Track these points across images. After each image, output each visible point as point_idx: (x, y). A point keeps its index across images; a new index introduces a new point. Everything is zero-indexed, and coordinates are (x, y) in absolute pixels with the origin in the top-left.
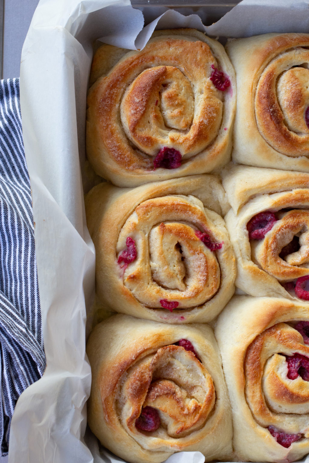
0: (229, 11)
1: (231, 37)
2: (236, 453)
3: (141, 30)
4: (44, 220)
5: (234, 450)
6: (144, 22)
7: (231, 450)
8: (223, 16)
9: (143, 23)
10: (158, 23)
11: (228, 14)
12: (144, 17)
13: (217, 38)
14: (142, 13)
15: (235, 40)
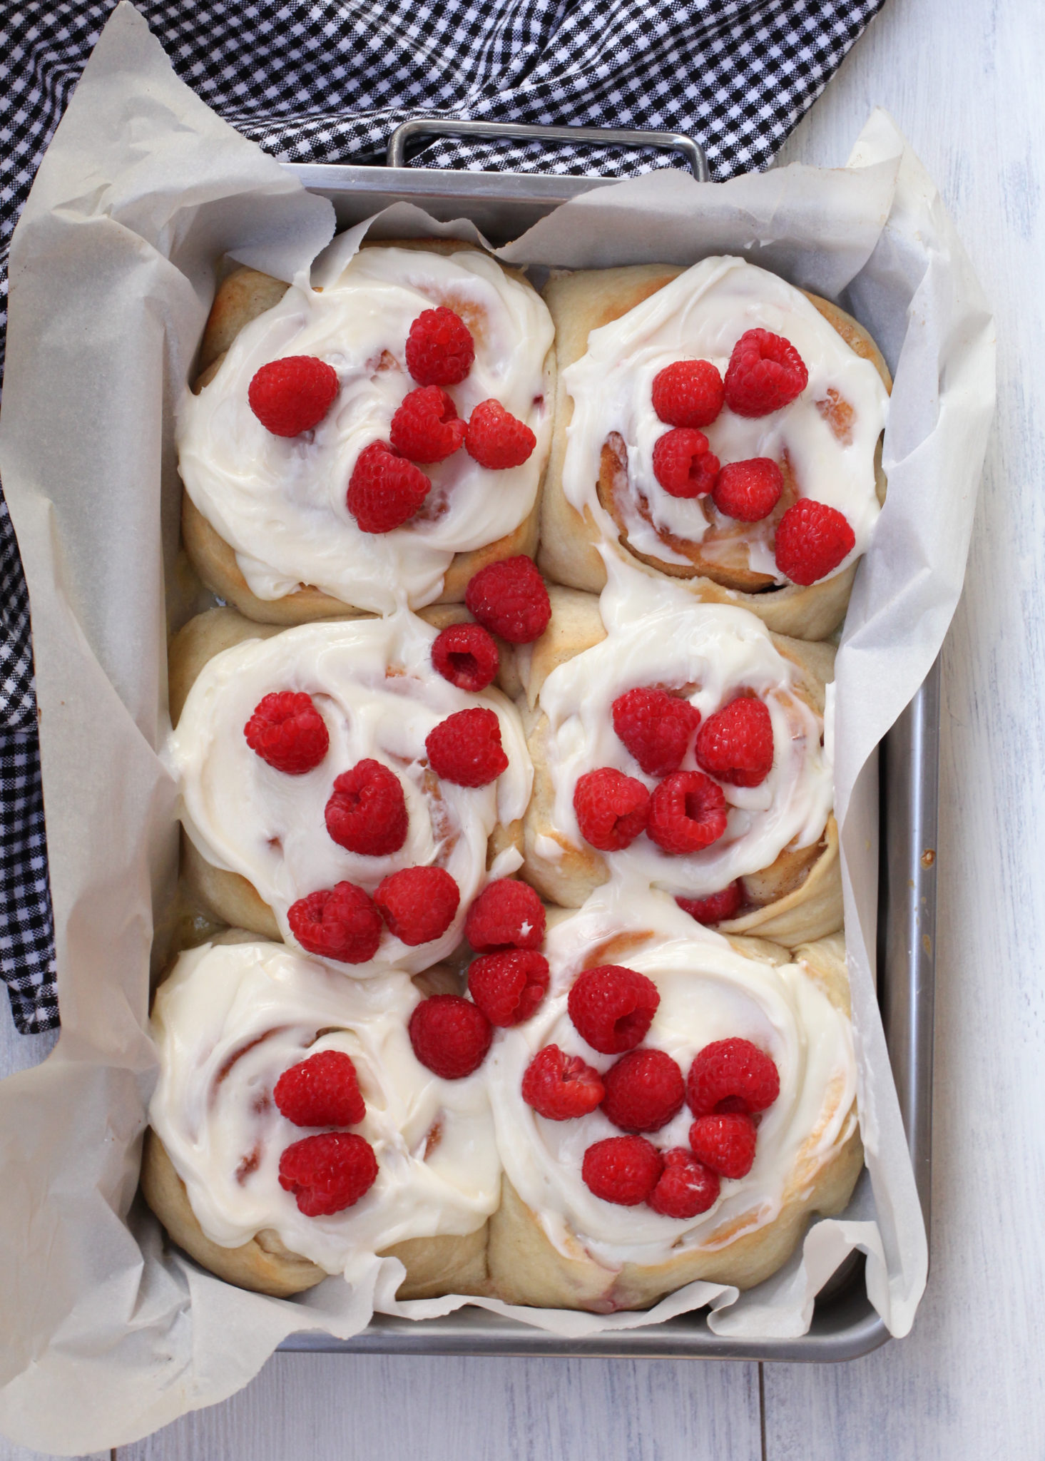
0: (547, 214)
1: (561, 268)
2: (493, 1283)
3: (327, 244)
4: (63, 703)
5: (488, 1273)
6: (337, 225)
7: (482, 1274)
8: (531, 225)
9: (333, 229)
10: (368, 230)
11: (543, 223)
12: (337, 213)
13: (523, 269)
14: (331, 203)
15: (569, 275)
